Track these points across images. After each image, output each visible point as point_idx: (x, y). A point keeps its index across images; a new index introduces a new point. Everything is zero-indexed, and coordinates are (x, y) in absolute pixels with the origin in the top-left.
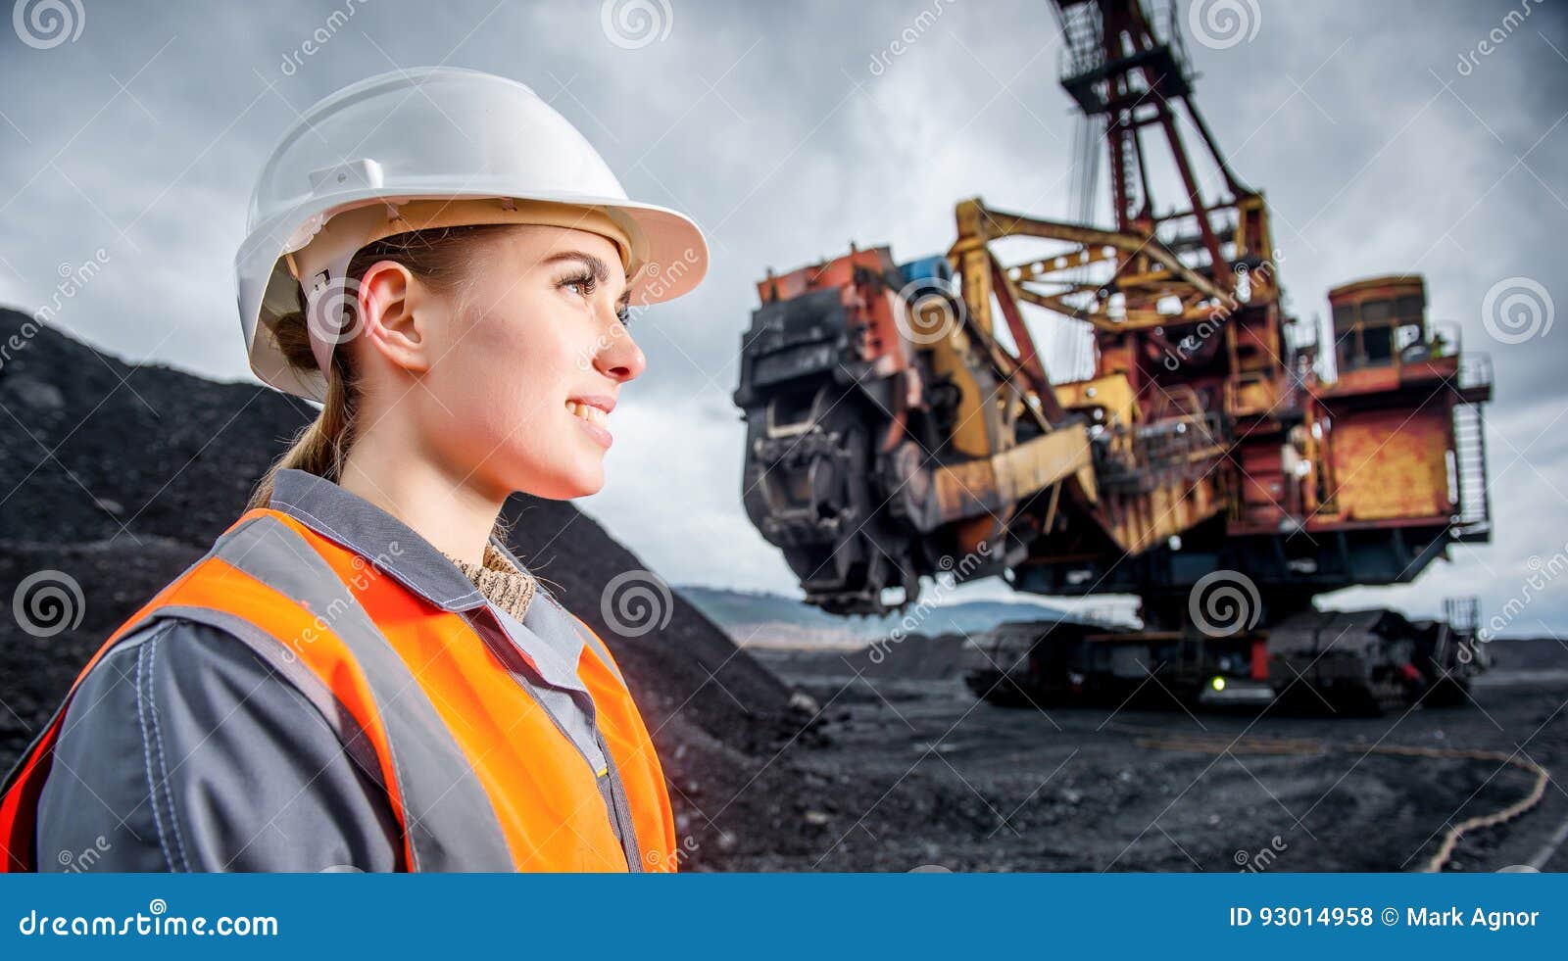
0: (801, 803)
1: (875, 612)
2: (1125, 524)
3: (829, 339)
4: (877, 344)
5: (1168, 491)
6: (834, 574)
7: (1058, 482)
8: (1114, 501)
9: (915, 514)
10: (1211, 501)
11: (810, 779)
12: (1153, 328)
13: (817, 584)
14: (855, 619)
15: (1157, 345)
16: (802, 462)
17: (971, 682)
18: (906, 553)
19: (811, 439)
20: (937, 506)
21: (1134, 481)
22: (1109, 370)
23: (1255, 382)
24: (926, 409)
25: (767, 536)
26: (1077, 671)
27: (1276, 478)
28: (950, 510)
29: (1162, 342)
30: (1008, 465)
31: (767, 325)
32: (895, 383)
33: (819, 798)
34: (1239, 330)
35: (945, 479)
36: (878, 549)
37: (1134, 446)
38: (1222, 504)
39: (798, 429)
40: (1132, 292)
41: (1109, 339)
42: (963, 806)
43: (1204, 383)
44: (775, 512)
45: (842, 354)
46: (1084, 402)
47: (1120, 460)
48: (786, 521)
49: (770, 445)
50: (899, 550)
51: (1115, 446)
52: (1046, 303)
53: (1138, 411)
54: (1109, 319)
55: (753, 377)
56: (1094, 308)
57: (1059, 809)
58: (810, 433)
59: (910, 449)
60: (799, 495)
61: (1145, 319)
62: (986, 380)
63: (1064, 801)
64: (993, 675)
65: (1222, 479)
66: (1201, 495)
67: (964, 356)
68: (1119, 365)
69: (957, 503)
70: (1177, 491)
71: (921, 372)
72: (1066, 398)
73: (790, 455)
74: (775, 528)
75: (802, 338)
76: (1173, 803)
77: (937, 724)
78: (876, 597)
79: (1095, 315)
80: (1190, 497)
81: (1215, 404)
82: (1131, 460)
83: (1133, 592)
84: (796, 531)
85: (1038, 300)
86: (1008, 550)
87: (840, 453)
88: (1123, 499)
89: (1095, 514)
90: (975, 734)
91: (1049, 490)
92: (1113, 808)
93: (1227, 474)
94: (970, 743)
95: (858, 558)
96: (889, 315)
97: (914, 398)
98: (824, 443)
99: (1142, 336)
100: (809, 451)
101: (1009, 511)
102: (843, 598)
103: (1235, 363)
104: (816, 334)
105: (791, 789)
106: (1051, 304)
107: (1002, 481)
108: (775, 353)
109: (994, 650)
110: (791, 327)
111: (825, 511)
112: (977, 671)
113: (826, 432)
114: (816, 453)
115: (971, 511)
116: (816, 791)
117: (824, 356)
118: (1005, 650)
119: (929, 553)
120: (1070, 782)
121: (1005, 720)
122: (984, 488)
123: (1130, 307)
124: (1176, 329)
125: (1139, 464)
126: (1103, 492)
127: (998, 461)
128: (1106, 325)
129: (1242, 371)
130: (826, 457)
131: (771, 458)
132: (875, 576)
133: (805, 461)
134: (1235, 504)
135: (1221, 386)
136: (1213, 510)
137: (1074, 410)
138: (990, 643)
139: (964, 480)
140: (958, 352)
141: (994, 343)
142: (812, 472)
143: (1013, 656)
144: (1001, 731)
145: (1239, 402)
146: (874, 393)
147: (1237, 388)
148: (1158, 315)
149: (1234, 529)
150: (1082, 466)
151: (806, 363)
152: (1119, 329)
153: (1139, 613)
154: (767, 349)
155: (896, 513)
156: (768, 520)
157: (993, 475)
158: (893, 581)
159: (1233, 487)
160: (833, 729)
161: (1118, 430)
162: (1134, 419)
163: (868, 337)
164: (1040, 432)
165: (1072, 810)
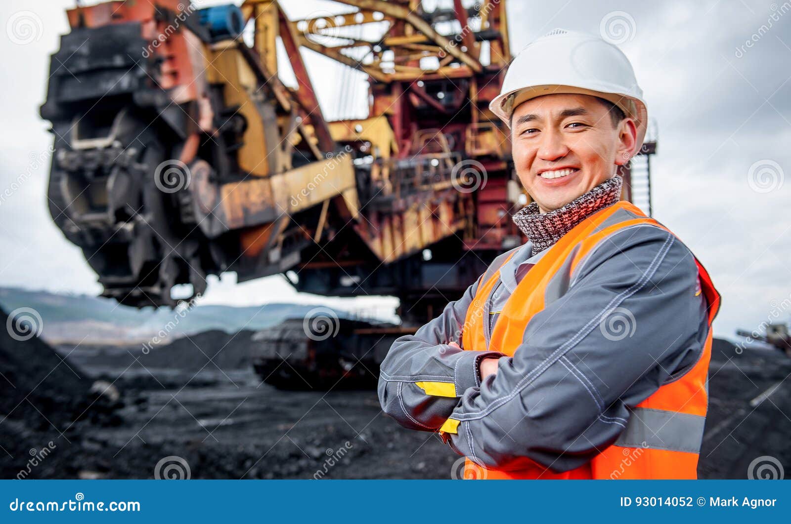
0: (75, 464)
1: (165, 305)
2: (382, 236)
3: (131, 67)
4: (174, 74)
5: (418, 212)
6: (128, 271)
7: (327, 199)
8: (373, 218)
9: (203, 222)
10: (453, 222)
11: (86, 445)
12: (416, 80)
13: (113, 279)
14: (148, 311)
15: (418, 96)
16: (101, 172)
17: (258, 370)
18: (195, 255)
19: (111, 152)
20: (223, 216)
21: (389, 203)
22: (379, 112)
23: (489, 129)
24: (216, 133)
25: (69, 236)
26: (348, 360)
27: (501, 206)
28: (234, 220)
29: (422, 93)
30: (285, 184)
31: (75, 49)
32: (189, 109)
33: (92, 459)
34: (480, 86)
35: (231, 195)
36: (171, 250)
37: (390, 176)
38: (461, 225)
39: (100, 143)
40: (400, 50)
41: (381, 87)
42: (223, 462)
43: (452, 129)
44: (76, 215)
45: (142, 80)
46: (354, 137)
47: (379, 185)
48: (85, 223)
49: (72, 156)
50: (189, 251)
51: (375, 174)
52: (328, 53)
53: (396, 148)
54: (380, 70)
55: (58, 94)
56: (369, 60)
57: (303, 463)
58: (110, 147)
59: (202, 166)
60: (98, 201)
61: (409, 73)
62: (269, 111)
63: (309, 455)
64: (276, 361)
65: (461, 205)
66: (445, 216)
67: (250, 92)
68: (387, 109)
69: (240, 214)
70: (425, 213)
71: (212, 102)
72: (337, 133)
73: (92, 166)
74: (75, 229)
75: (106, 63)
76: (394, 456)
77: (224, 405)
78: (166, 291)
79: (369, 66)
80: (435, 217)
81: (458, 146)
82: (388, 186)
83: (394, 294)
84: (95, 233)
85: (323, 50)
86: (283, 255)
87: (137, 166)
88: (380, 218)
89: (356, 228)
90: (252, 412)
91: (318, 207)
92: (347, 461)
93: (466, 201)
94: (247, 418)
95: (151, 257)
96: (185, 50)
97: (206, 123)
98: (123, 158)
99: (406, 86)
100: (109, 163)
101: (284, 223)
102: (136, 292)
103: (475, 113)
104: (119, 61)
105: (67, 453)
106: (333, 54)
107: (279, 197)
108: (80, 74)
109: (279, 341)
110: (97, 52)
111: (122, 215)
112: (263, 359)
113: (125, 147)
114: (114, 165)
115: (253, 221)
116: (90, 453)
117: (125, 81)
118: (287, 341)
119: (215, 255)
120: (317, 442)
121: (283, 400)
122: (263, 202)
123: (397, 63)
124: (434, 83)
125: (394, 189)
126: (364, 212)
127: (276, 181)
128: (380, 76)
129: (480, 121)
130: (124, 169)
131: (73, 167)
132: (166, 273)
133: (106, 171)
134: (471, 224)
135: (464, 131)
136: (453, 230)
137: (343, 143)
138: (276, 336)
139: (247, 194)
140: (245, 88)
141: (278, 82)
142: (111, 182)
143: (294, 346)
144: (278, 408)
145: (477, 145)
146: (171, 117)
147: (475, 135)
148: (421, 70)
149: (470, 245)
150: (347, 189)
151: (109, 86)
152: (387, 79)
153: (400, 312)
154: (71, 70)
155: (186, 220)
156: (69, 222)
157: (272, 191)
158: (182, 278)
159: (470, 212)
160: (129, 411)
161: (379, 161)
162: (392, 152)
163: (166, 67)
164: (314, 159)
165: (313, 463)
